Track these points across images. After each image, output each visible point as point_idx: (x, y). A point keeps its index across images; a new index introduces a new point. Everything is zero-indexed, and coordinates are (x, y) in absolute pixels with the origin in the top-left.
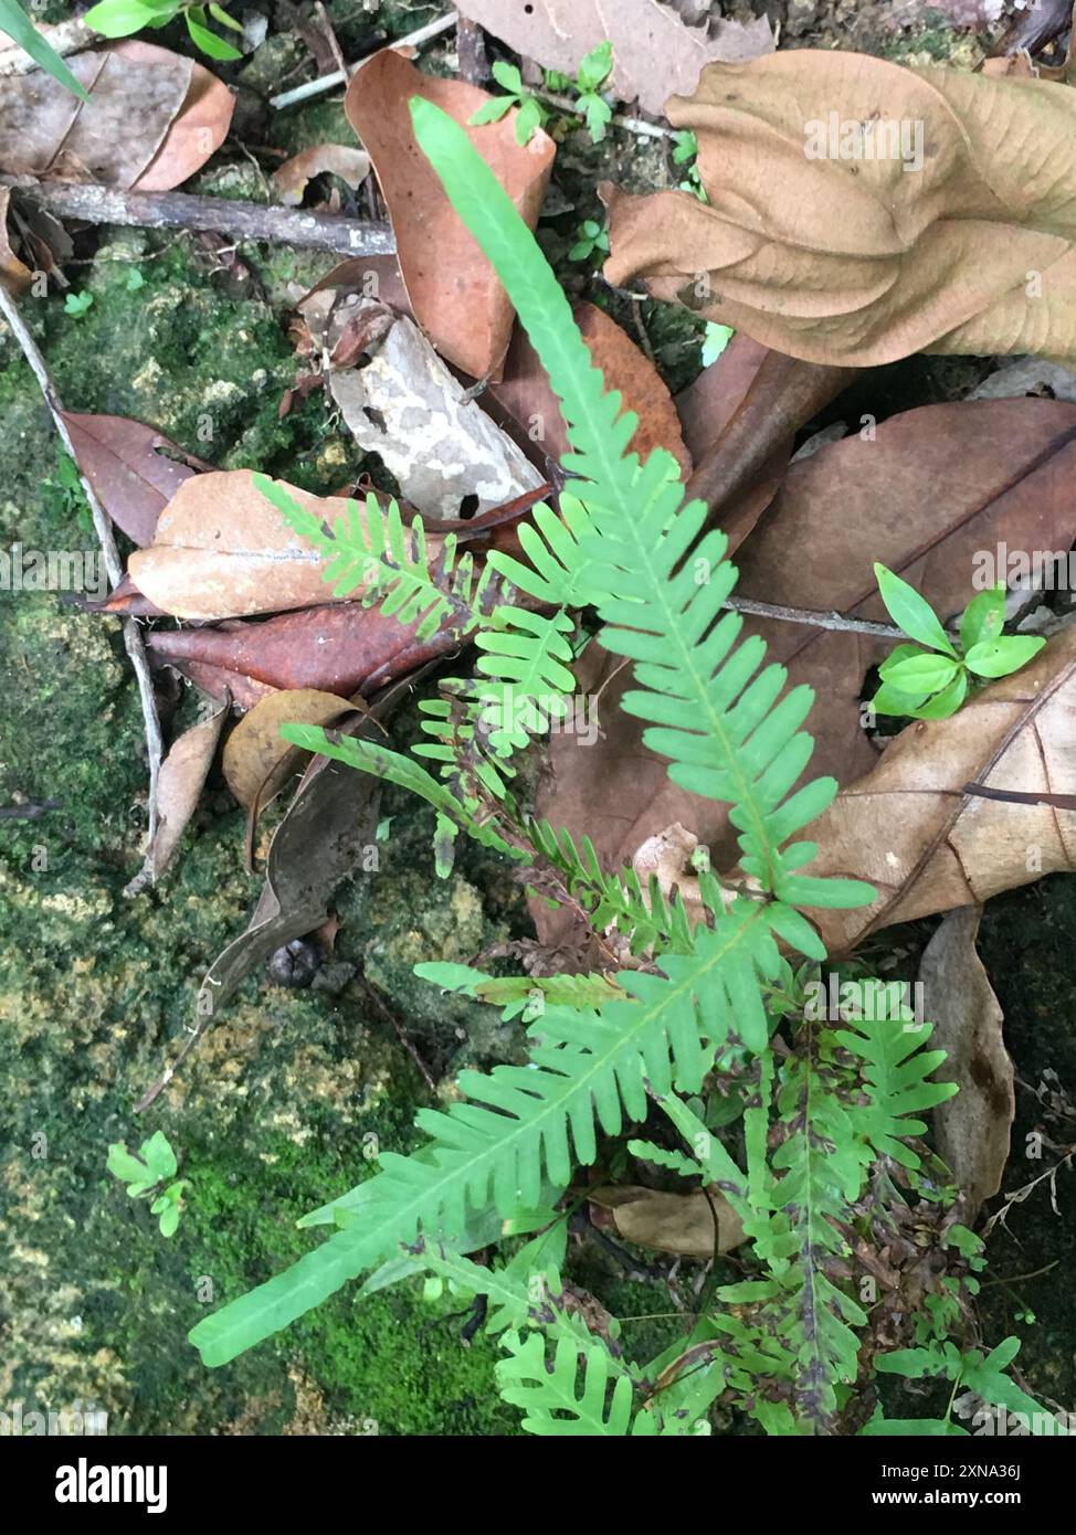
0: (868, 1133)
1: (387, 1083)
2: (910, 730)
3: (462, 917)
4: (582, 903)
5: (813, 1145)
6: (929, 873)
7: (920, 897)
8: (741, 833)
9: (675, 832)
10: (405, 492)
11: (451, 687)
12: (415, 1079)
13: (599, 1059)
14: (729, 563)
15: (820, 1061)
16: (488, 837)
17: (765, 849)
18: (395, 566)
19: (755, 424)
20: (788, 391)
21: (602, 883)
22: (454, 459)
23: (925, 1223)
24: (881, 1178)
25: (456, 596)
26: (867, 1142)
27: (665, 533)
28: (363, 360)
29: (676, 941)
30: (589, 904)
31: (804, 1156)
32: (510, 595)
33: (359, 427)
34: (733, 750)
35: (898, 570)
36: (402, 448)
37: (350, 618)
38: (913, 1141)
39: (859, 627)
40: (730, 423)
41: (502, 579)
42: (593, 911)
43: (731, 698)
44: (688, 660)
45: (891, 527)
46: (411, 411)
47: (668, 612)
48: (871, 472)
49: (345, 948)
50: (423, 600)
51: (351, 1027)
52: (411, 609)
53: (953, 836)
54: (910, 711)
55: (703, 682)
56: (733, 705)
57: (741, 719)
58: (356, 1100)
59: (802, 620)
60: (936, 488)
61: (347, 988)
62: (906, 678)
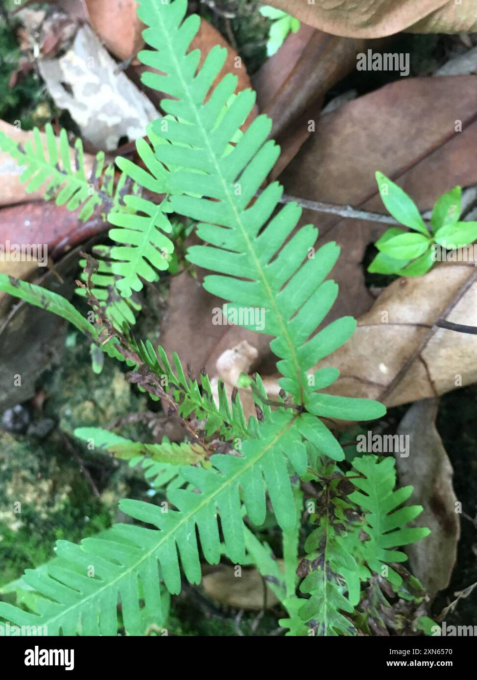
0: (367, 558)
1: (69, 494)
2: (396, 284)
3: (118, 393)
4: (174, 397)
5: (329, 579)
6: (407, 378)
7: (400, 393)
8: (279, 359)
9: (243, 347)
10: (85, 133)
11: (100, 252)
12: (88, 491)
13: (165, 534)
14: (273, 142)
15: (336, 518)
16: (112, 351)
17: (298, 373)
18: (64, 173)
19: (299, 86)
20: (321, 65)
21: (186, 386)
22: (115, 114)
23: (402, 614)
24: (375, 590)
25: (103, 193)
26: (366, 564)
27: (233, 144)
28: (59, 53)
29: (235, 427)
30: (178, 398)
31: (323, 585)
32: (139, 192)
33: (57, 94)
34: (274, 294)
35: (394, 178)
36: (83, 107)
37: (46, 210)
38: (397, 566)
39: (364, 216)
40: (283, 86)
41: (133, 181)
42: (180, 403)
43: (273, 251)
44: (238, 220)
45: (384, 155)
46: (89, 85)
47: (223, 181)
48: (372, 120)
49: (49, 410)
50: (82, 196)
51: (48, 460)
52: (75, 201)
53: (424, 354)
54: (396, 270)
55: (251, 239)
56: (274, 257)
57: (280, 269)
58: (50, 504)
59: (327, 210)
60: (413, 131)
61: (50, 433)
62: (396, 249)
